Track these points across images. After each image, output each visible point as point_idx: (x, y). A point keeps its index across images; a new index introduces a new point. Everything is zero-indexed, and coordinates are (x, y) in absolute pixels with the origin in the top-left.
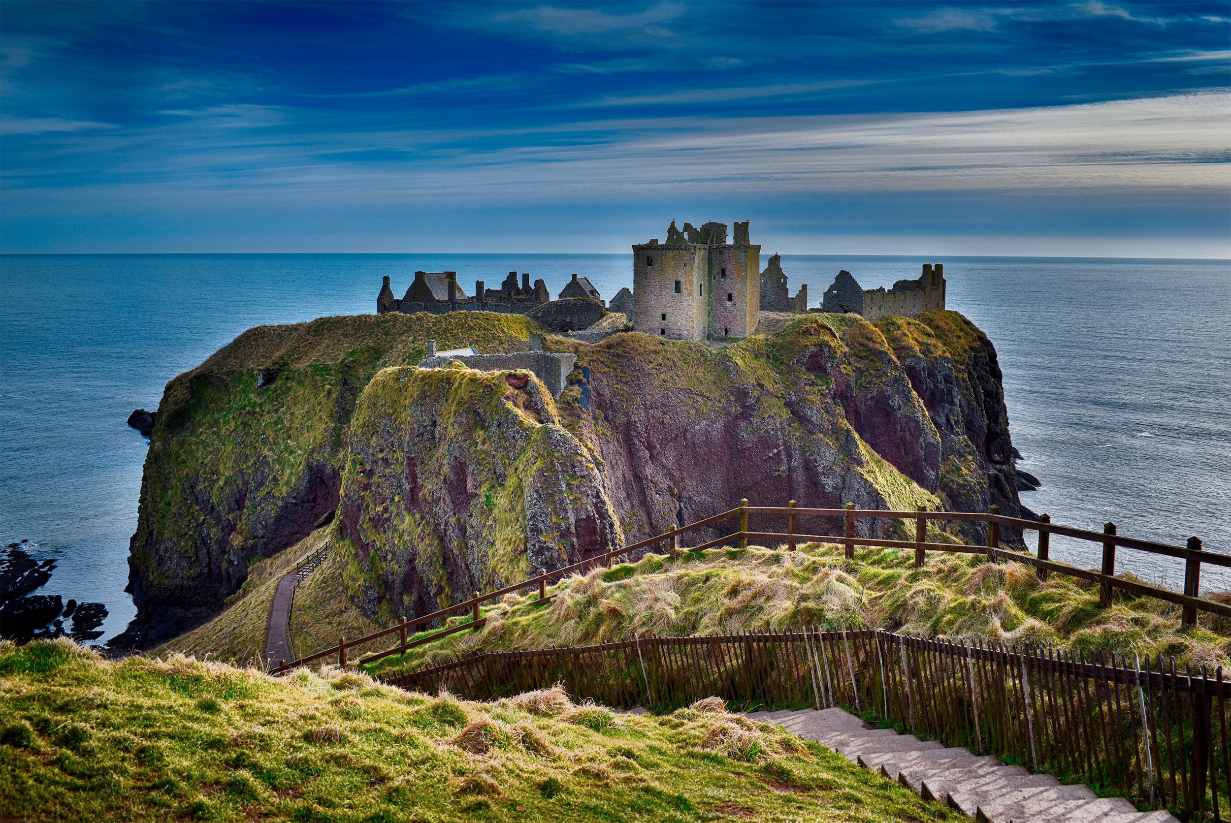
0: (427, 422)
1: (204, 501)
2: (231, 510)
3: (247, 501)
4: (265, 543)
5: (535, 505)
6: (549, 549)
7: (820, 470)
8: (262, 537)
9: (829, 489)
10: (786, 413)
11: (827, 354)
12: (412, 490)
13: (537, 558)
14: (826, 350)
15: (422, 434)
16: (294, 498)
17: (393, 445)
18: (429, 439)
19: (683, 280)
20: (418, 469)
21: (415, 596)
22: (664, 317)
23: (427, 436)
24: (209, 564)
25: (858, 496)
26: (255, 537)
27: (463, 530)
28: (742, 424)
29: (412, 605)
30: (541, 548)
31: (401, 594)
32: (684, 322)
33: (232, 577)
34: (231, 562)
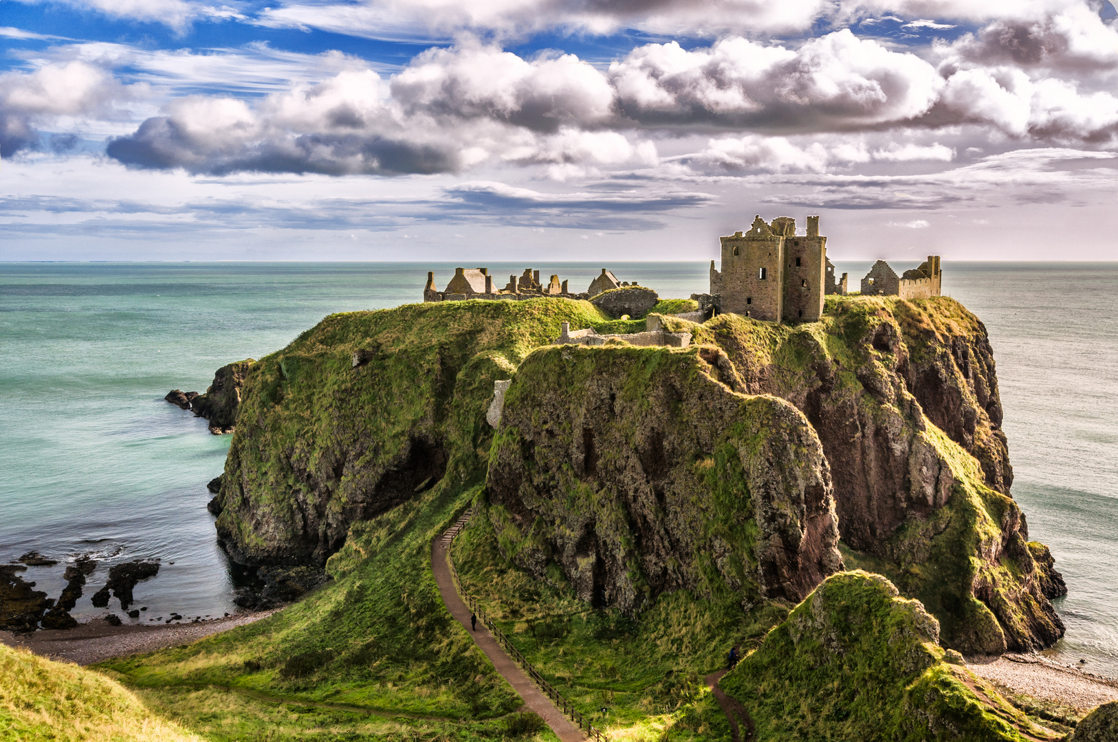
0: (605, 395)
1: (299, 470)
2: (329, 478)
3: (345, 470)
4: (364, 507)
5: (767, 473)
6: (783, 516)
7: (890, 436)
8: (362, 502)
9: (898, 453)
10: (860, 386)
11: (889, 333)
12: (586, 460)
13: (769, 524)
14: (889, 329)
15: (599, 407)
16: (395, 466)
17: (558, 417)
18: (606, 412)
19: (768, 268)
20: (596, 440)
21: (592, 559)
22: (749, 301)
23: (605, 408)
24: (305, 527)
25: (924, 460)
26: (355, 502)
27: (660, 496)
28: (823, 396)
29: (589, 567)
30: (774, 515)
31: (574, 556)
32: (769, 305)
33: (330, 538)
34: (329, 525)
